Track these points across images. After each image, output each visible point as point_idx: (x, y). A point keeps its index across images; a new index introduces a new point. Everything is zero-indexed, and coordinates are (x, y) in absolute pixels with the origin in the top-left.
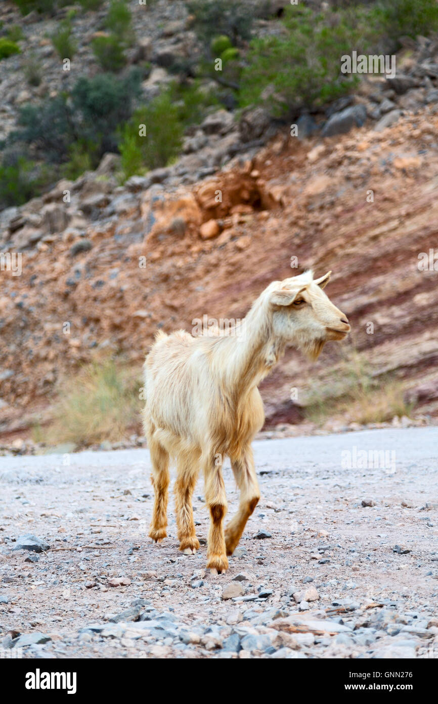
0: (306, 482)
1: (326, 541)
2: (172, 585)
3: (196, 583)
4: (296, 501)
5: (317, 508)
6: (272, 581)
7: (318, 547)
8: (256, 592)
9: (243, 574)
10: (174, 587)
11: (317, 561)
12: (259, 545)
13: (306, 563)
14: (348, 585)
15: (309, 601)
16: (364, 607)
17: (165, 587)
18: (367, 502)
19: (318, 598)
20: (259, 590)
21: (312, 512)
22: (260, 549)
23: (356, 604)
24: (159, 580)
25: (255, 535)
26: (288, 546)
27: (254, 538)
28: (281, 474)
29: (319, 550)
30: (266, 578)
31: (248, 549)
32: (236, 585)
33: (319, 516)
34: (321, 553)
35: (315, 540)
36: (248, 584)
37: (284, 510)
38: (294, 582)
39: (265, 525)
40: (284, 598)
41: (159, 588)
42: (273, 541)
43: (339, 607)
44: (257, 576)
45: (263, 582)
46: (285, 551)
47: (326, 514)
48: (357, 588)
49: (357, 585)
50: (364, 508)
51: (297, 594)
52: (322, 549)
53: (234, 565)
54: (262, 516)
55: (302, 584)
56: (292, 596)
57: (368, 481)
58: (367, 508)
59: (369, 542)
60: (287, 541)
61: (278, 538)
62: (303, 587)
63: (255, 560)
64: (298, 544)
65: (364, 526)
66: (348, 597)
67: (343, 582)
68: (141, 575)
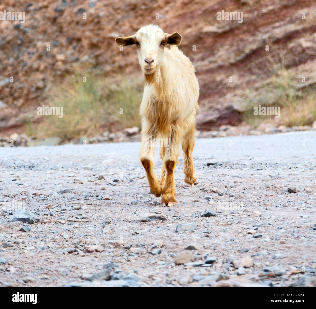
0: (243, 172)
1: (259, 220)
2: (136, 252)
3: (155, 251)
4: (236, 188)
5: (252, 193)
6: (216, 251)
7: (253, 224)
8: (203, 259)
9: (193, 244)
10: (138, 253)
11: (252, 235)
12: (206, 221)
13: (243, 237)
14: (276, 255)
15: (245, 267)
16: (289, 273)
17: (131, 254)
18: (292, 189)
19: (252, 265)
20: (205, 257)
21: (249, 196)
22: (207, 225)
23: (283, 271)
24: (126, 248)
25: (202, 214)
26: (229, 223)
27: (202, 216)
28: (224, 165)
29: (254, 227)
30: (211, 248)
31: (197, 224)
32: (187, 253)
33: (254, 200)
34: (255, 229)
35: (251, 218)
36: (197, 252)
37: (226, 194)
38: (233, 252)
39: (211, 205)
40: (225, 265)
41: (126, 254)
42: (217, 219)
43: (269, 273)
44: (204, 247)
45: (209, 252)
46: (227, 227)
47: (259, 198)
48: (284, 258)
49: (284, 256)
50: (290, 194)
51: (236, 262)
52: (256, 226)
53: (186, 237)
54: (208, 199)
55: (240, 254)
56: (232, 263)
57: (293, 173)
58: (293, 194)
59: (293, 221)
60: (228, 219)
61: (221, 216)
62: (240, 256)
63: (203, 233)
64: (237, 222)
65: (290, 208)
66: (276, 264)
67: (272, 253)
68: (112, 244)
